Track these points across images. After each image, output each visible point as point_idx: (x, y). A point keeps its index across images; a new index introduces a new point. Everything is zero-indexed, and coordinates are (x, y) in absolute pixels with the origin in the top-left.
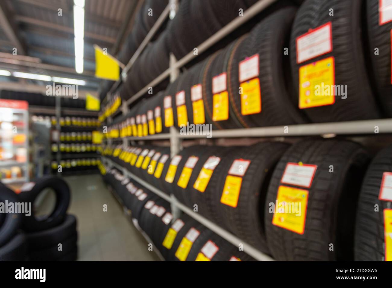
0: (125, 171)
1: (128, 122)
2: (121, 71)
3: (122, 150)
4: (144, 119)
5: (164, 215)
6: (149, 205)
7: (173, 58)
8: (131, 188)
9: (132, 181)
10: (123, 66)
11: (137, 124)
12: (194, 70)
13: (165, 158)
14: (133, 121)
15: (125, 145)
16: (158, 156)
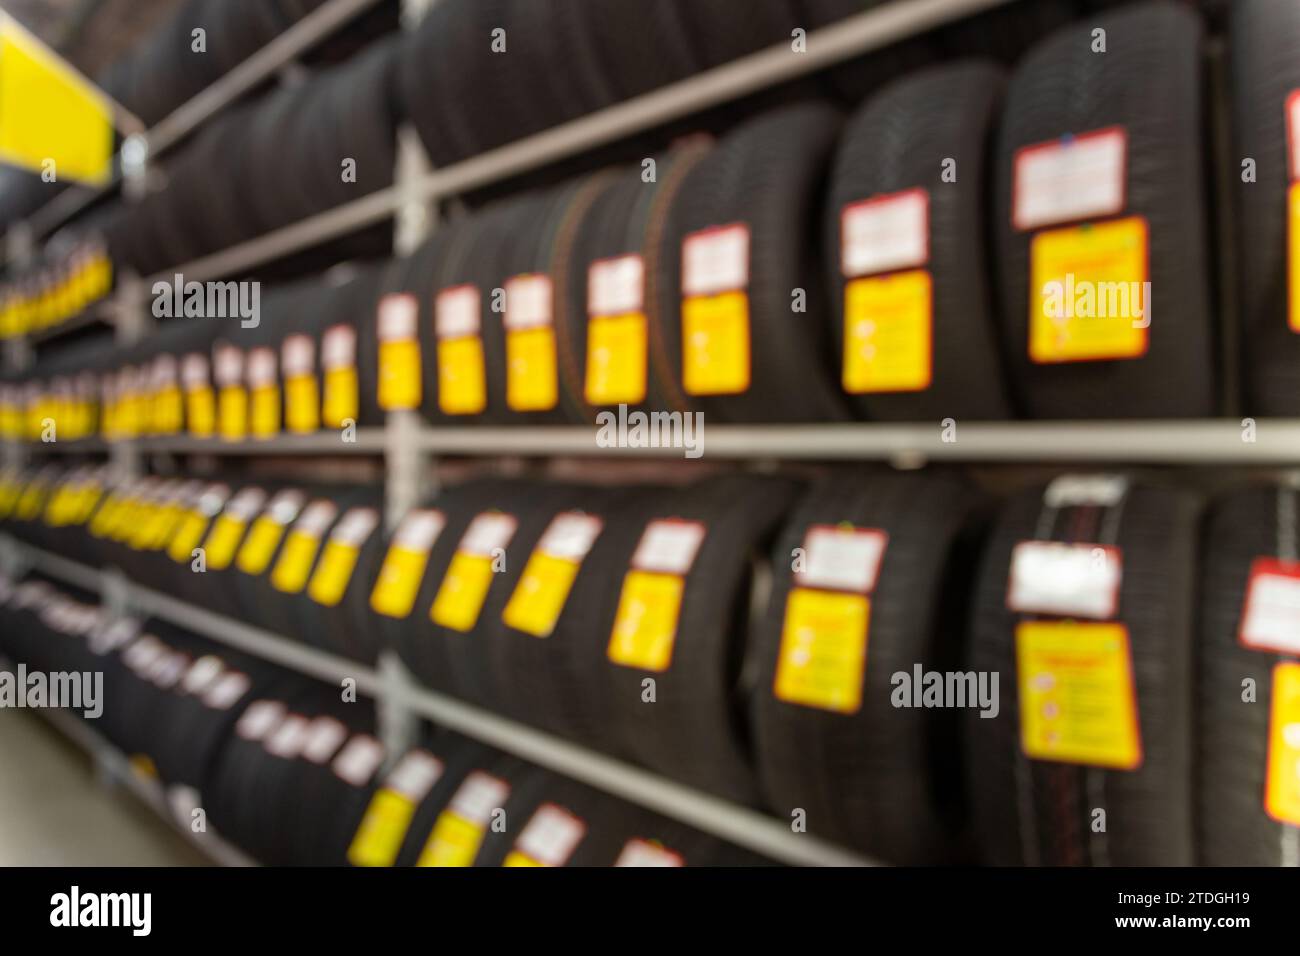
0: (116, 588)
1: (163, 371)
2: (117, 142)
3: (105, 494)
4: (261, 368)
5: (339, 750)
6: (260, 721)
7: (412, 158)
8: (150, 659)
9: (157, 629)
10: (131, 122)
11: (215, 386)
12: (506, 216)
13: (358, 526)
14: (194, 371)
15: (122, 474)
16: (318, 517)
